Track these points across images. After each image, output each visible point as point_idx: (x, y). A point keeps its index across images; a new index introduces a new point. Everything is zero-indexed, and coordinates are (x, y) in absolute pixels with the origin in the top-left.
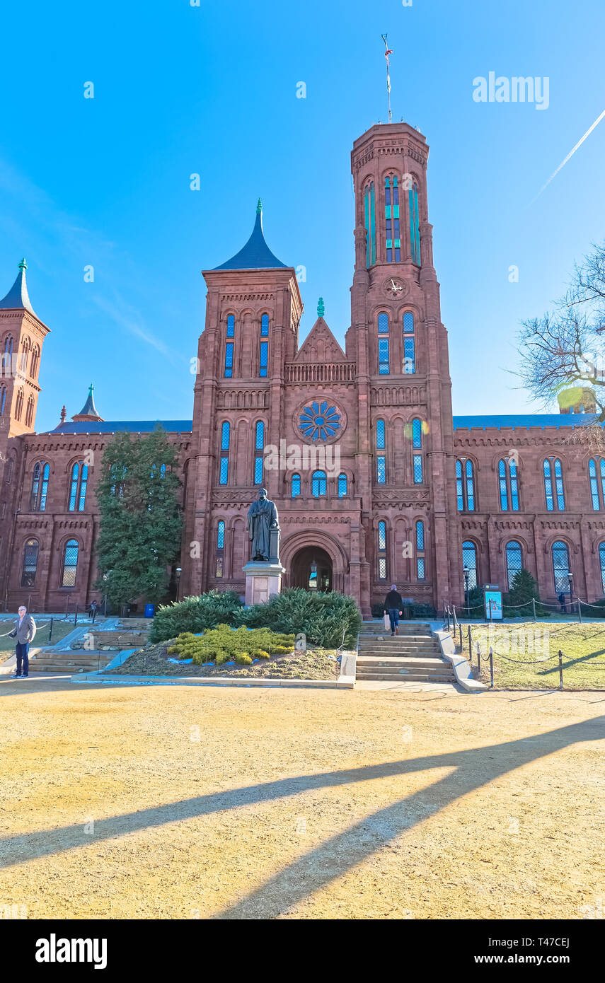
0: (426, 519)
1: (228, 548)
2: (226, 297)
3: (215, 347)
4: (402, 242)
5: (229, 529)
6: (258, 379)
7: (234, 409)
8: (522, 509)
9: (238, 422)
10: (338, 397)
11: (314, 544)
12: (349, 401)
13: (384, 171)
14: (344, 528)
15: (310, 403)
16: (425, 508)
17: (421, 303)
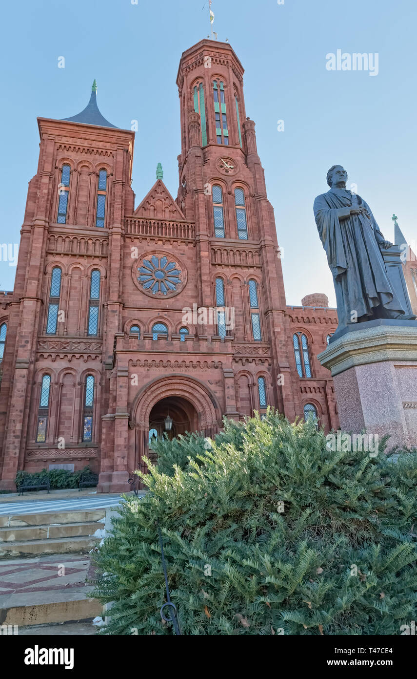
0: (268, 375)
1: (54, 406)
2: (63, 147)
3: (49, 189)
4: (230, 132)
5: (56, 384)
6: (94, 228)
7: (67, 255)
8: (314, 376)
9: (71, 268)
10: (178, 253)
11: (177, 393)
12: (189, 258)
13: (213, 76)
14: (216, 374)
15: (149, 257)
16: (266, 364)
17: (250, 182)
